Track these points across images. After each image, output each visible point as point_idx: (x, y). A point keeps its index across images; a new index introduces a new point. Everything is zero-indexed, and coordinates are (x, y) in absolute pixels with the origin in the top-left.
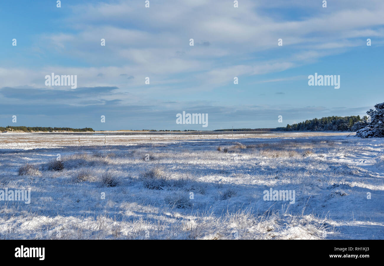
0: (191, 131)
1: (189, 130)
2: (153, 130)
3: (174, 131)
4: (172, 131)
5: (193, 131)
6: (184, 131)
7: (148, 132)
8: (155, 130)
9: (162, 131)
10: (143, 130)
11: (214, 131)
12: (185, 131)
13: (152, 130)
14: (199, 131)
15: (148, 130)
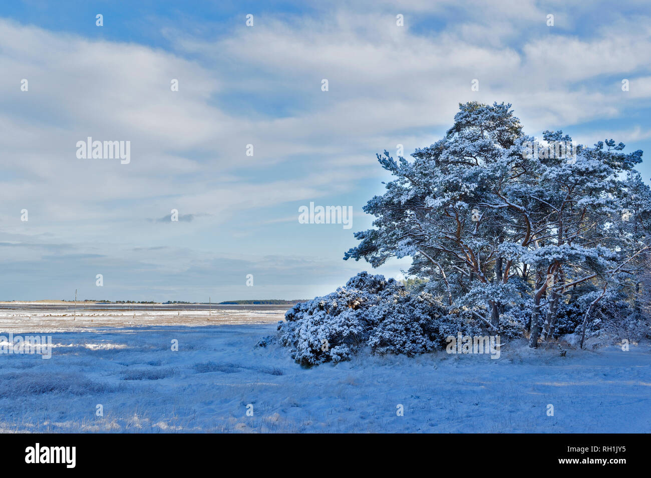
0: (179, 302)
1: (176, 302)
2: (104, 301)
3: (142, 303)
4: (139, 302)
5: (183, 303)
6: (166, 303)
7: (94, 304)
8: (108, 301)
9: (120, 302)
10: (86, 301)
11: (221, 303)
12: (169, 302)
13: (101, 301)
14: (195, 303)
15: (94, 301)
